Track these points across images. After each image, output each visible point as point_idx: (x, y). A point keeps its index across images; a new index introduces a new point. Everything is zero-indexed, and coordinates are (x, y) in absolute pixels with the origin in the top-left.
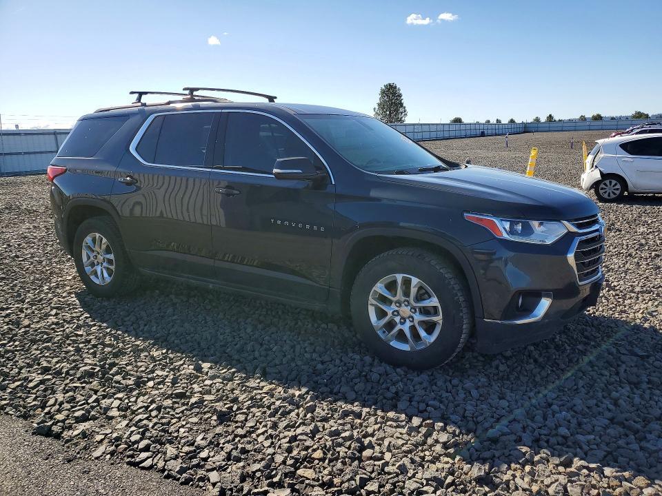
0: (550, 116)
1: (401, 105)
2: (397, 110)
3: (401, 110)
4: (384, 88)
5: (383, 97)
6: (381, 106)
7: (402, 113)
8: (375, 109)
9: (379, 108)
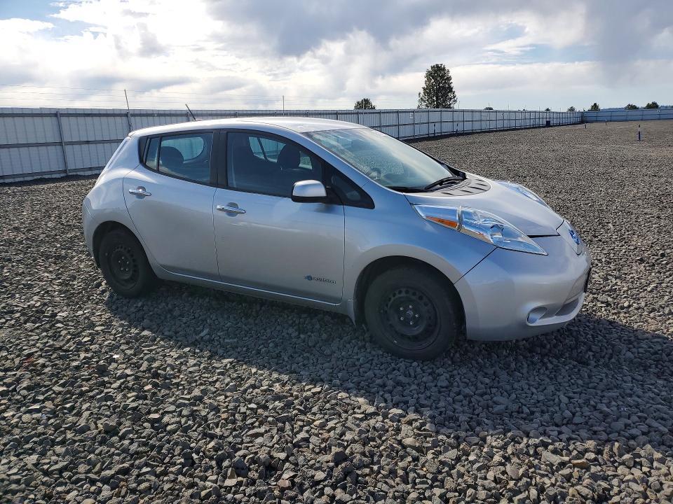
1: (450, 89)
2: (445, 96)
3: (450, 95)
4: (430, 69)
5: (429, 80)
6: (427, 90)
7: (451, 99)
8: (419, 94)
9: (424, 93)
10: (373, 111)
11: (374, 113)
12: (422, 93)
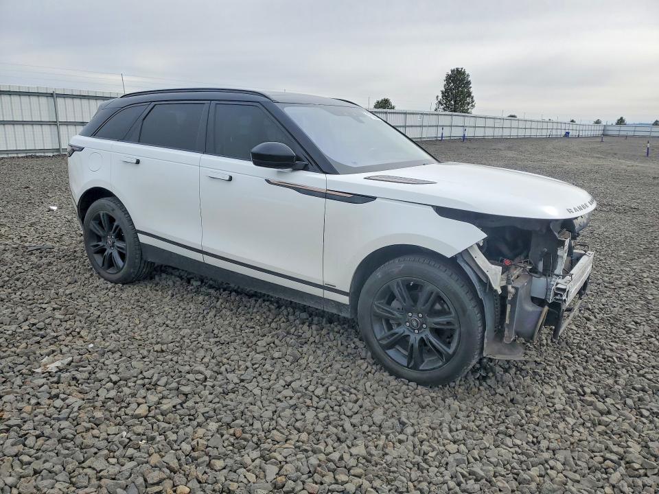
0: (622, 118)
1: (469, 94)
2: (463, 100)
3: (469, 100)
4: (450, 73)
5: (448, 83)
6: (446, 94)
7: (468, 104)
8: (437, 97)
9: (443, 97)
10: (392, 111)
11: (394, 113)
12: (440, 97)
